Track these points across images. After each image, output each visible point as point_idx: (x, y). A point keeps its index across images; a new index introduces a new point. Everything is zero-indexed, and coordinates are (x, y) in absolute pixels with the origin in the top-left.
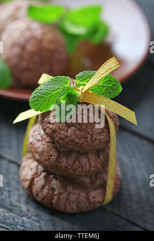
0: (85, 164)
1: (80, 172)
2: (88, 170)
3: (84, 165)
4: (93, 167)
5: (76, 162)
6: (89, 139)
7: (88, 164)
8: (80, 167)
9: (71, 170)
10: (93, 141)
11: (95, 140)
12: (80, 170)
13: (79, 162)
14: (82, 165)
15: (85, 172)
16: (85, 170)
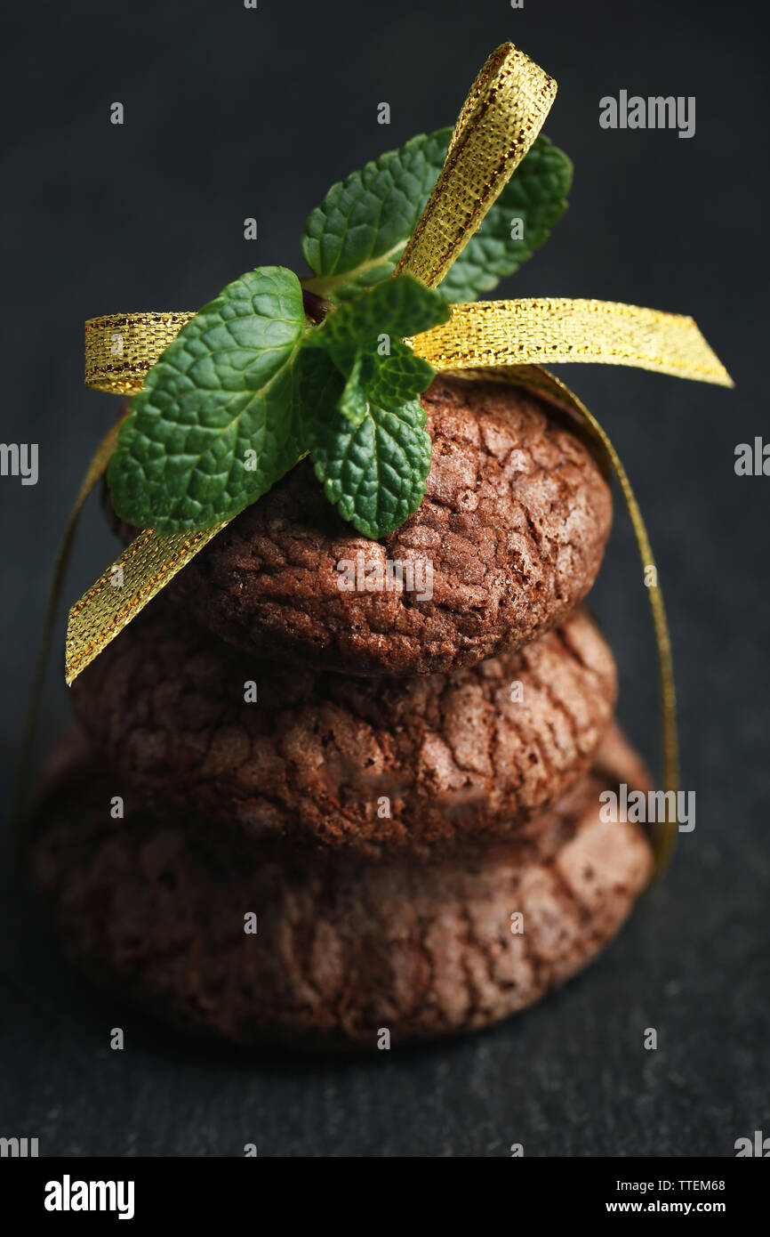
0: (551, 727)
1: (542, 785)
2: (572, 754)
3: (546, 736)
4: (586, 730)
5: (502, 737)
6: (526, 557)
7: (559, 720)
8: (533, 759)
9: (495, 794)
10: (547, 563)
11: (555, 550)
12: (539, 771)
13: (516, 728)
14: (538, 740)
15: (562, 773)
16: (558, 760)
